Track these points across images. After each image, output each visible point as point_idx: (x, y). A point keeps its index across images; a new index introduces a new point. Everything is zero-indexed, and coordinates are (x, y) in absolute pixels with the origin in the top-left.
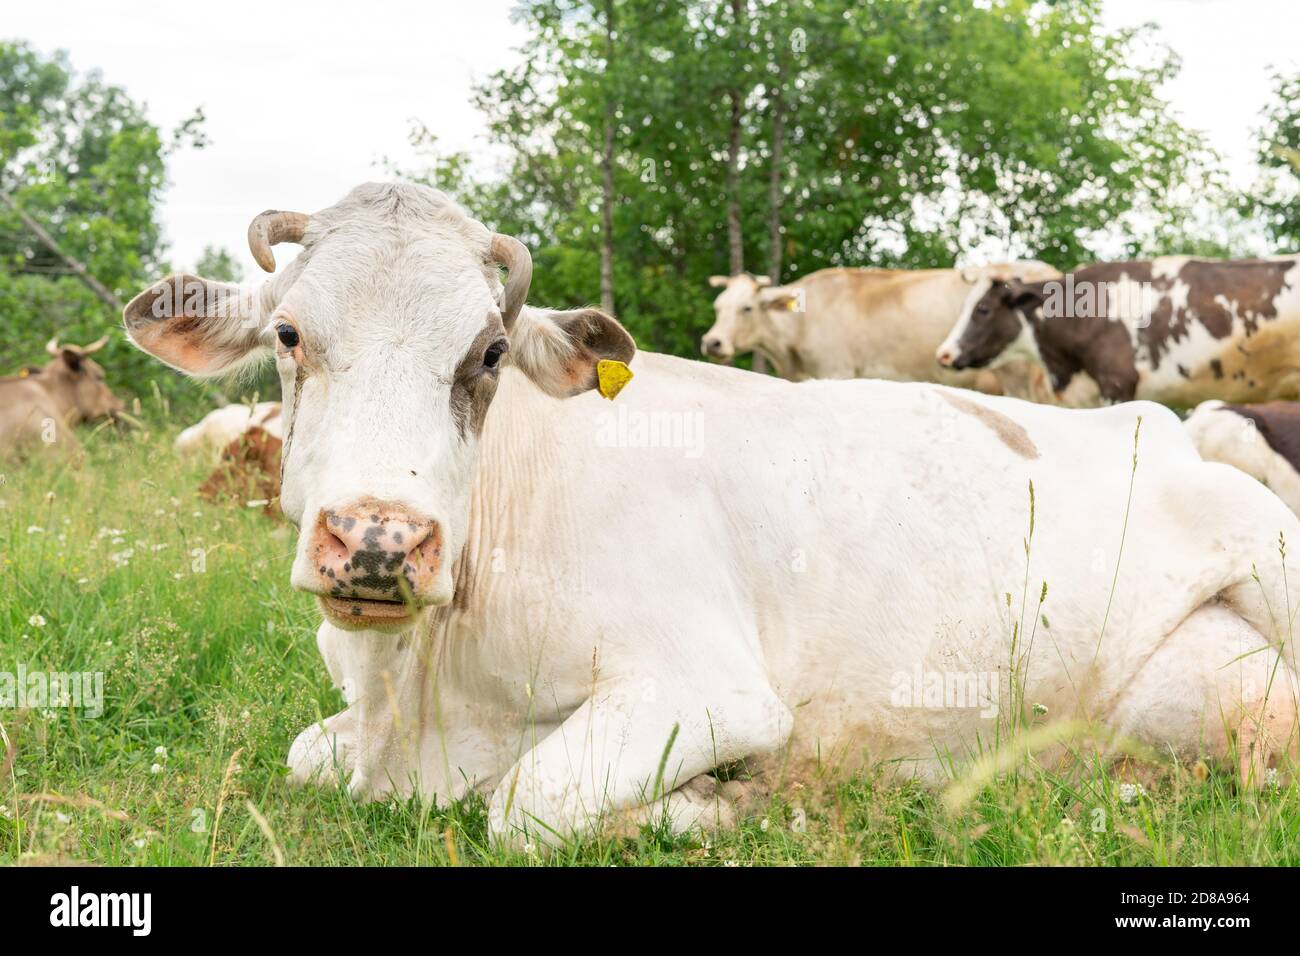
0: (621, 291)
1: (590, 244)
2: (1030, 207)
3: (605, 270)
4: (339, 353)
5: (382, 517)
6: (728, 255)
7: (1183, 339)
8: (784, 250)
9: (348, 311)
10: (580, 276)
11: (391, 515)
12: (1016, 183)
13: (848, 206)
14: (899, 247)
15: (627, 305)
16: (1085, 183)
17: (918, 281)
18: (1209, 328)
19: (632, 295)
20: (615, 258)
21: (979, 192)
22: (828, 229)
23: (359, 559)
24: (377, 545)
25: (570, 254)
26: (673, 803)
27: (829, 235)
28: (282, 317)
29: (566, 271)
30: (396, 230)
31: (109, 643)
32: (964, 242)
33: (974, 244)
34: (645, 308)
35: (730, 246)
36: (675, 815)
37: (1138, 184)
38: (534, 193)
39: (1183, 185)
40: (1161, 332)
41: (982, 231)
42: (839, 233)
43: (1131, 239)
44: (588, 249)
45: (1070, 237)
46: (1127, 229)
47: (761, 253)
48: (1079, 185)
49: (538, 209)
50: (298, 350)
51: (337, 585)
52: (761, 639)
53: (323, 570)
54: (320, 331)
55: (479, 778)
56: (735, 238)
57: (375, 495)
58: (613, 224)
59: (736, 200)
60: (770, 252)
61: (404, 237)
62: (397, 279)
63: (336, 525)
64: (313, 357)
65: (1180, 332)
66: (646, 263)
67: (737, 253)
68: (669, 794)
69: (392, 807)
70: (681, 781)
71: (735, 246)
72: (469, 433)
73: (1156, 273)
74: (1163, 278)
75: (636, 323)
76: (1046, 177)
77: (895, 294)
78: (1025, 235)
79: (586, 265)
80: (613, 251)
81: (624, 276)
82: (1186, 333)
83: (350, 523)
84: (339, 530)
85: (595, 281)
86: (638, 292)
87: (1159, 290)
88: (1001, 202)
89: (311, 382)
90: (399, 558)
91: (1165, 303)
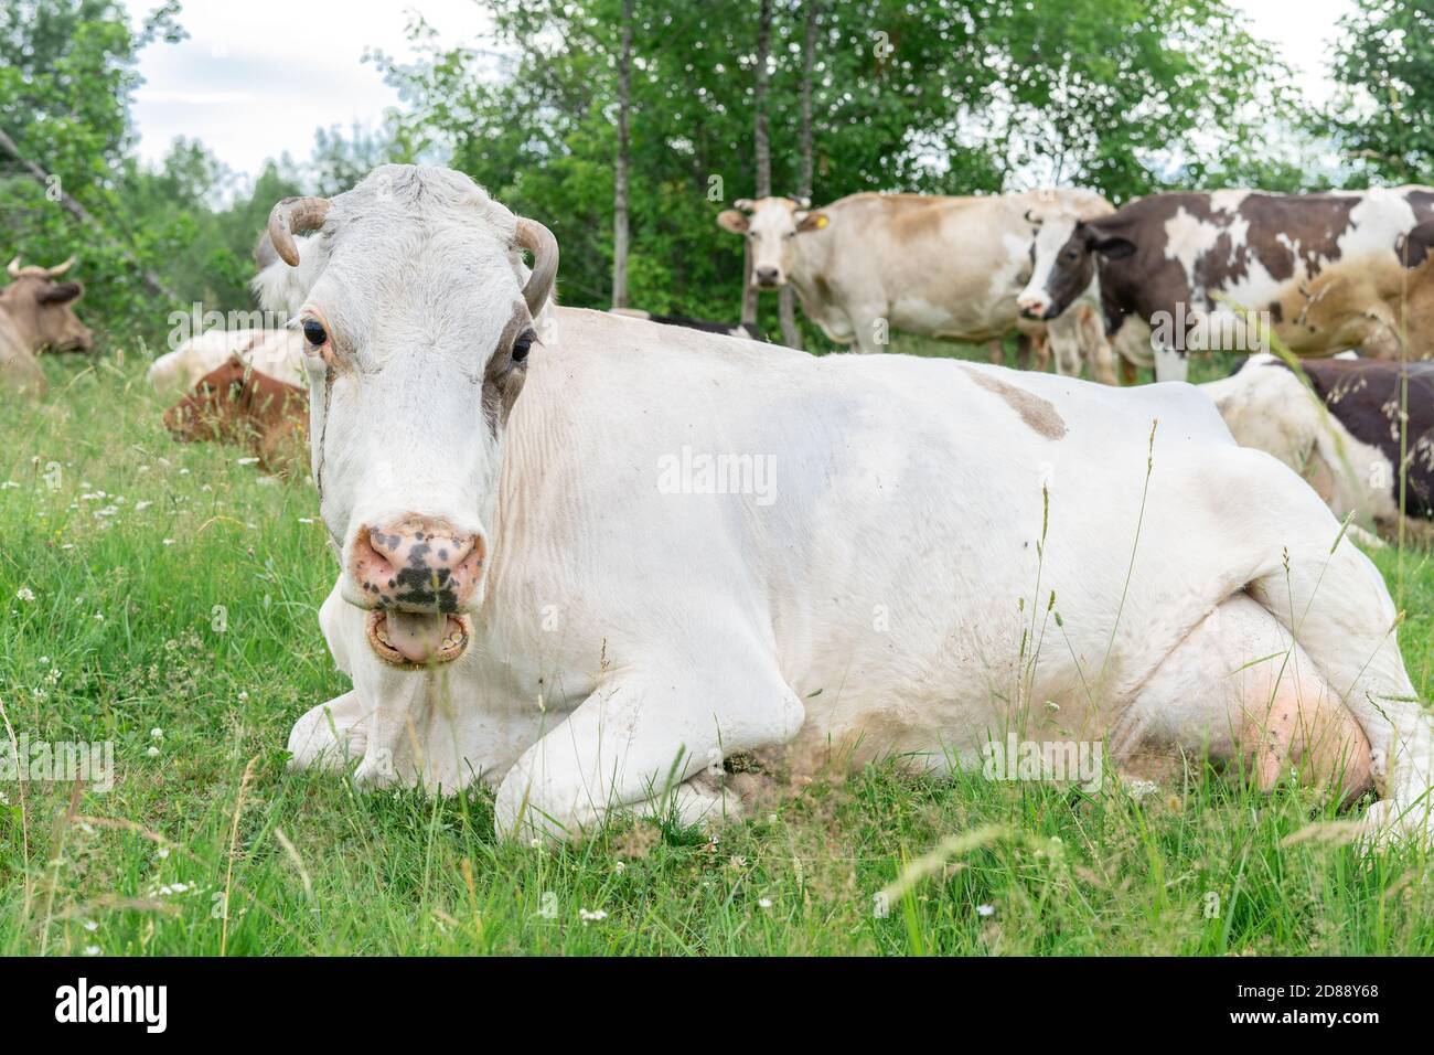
0: (636, 208)
1: (605, 157)
2: (1084, 122)
3: (620, 186)
4: (371, 353)
5: (426, 535)
6: (754, 171)
7: (1241, 279)
8: (816, 168)
9: (377, 309)
10: (592, 191)
11: (435, 532)
12: (1070, 96)
13: (887, 120)
14: (942, 165)
15: (643, 223)
16: (1146, 98)
17: (959, 208)
18: (1269, 268)
19: (649, 213)
20: (631, 170)
21: (1030, 105)
22: (864, 144)
23: (404, 576)
24: (422, 562)
25: (581, 166)
26: (681, 796)
27: (865, 152)
28: (310, 312)
29: (577, 186)
30: (420, 219)
31: (99, 616)
32: (1012, 158)
33: (1023, 162)
34: (663, 227)
35: (757, 163)
36: (684, 807)
37: (1203, 100)
38: (543, 96)
39: (1251, 102)
40: (1218, 270)
41: (1032, 148)
42: (875, 149)
43: (1194, 160)
44: (601, 163)
45: (1127, 159)
46: (1189, 150)
47: (790, 169)
48: (1138, 100)
49: (547, 113)
50: (327, 349)
51: (381, 600)
52: (774, 627)
53: (366, 586)
54: (351, 331)
55: (485, 767)
56: (763, 153)
57: (418, 511)
58: (628, 134)
59: (763, 111)
60: (800, 169)
61: (429, 227)
62: (424, 274)
63: (381, 543)
64: (343, 356)
65: (1238, 272)
66: (666, 178)
67: (764, 169)
68: (678, 786)
69: (396, 796)
70: (690, 772)
71: (763, 161)
72: (499, 431)
73: (1215, 207)
74: (1222, 212)
75: (653, 243)
76: (1102, 90)
77: (933, 222)
78: (1079, 154)
79: (599, 179)
80: (628, 164)
81: (639, 192)
82: (1245, 273)
83: (395, 542)
84: (384, 548)
85: (608, 197)
86: (655, 210)
87: (1218, 226)
88: (1054, 115)
89: (340, 383)
90: (444, 574)
91: (1224, 240)
